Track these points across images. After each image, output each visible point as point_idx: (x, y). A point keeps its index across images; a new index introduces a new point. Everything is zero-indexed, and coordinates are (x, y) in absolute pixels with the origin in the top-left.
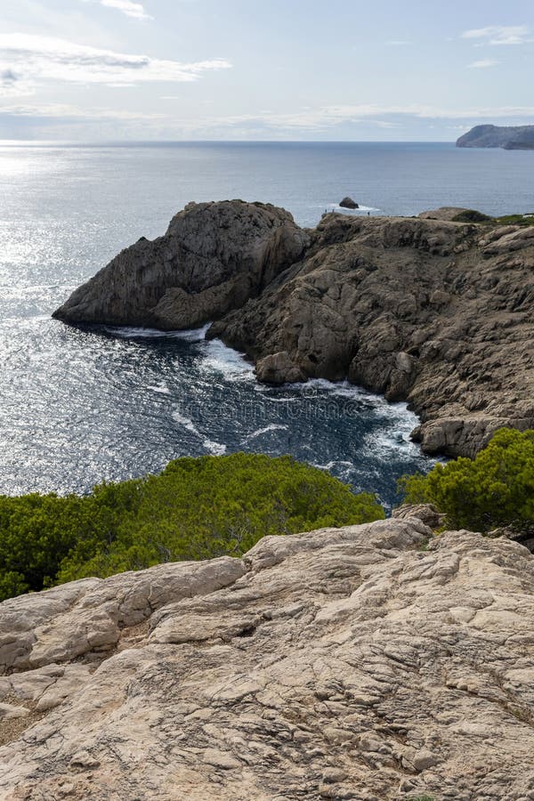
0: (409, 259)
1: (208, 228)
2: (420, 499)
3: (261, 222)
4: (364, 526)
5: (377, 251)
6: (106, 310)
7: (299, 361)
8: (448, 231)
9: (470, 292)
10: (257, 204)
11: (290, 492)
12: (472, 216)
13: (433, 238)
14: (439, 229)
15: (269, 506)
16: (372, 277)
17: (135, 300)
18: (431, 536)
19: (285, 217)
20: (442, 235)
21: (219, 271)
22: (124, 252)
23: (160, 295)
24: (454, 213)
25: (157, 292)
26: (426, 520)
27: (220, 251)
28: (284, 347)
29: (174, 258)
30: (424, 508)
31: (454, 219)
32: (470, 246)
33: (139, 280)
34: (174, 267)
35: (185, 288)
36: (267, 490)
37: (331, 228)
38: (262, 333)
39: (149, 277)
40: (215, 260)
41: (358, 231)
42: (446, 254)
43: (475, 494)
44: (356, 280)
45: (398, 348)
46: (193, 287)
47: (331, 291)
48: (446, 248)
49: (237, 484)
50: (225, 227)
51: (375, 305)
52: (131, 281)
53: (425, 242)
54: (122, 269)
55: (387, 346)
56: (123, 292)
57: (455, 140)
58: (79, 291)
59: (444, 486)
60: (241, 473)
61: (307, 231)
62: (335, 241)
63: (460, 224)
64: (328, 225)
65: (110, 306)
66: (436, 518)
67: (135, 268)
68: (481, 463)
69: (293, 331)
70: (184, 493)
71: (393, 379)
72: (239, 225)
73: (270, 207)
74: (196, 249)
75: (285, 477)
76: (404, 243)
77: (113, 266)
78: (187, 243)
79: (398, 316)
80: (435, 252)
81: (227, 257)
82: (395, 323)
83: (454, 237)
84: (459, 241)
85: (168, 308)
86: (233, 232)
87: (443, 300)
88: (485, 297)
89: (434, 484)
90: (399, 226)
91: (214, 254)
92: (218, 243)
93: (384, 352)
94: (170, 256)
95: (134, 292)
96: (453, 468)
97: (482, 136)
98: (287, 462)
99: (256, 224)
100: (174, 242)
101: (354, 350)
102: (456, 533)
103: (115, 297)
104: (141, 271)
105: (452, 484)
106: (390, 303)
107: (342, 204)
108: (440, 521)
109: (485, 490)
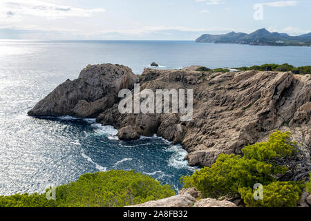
0: (180, 86)
1: (96, 75)
2: (189, 185)
3: (118, 72)
4: (167, 199)
5: (167, 83)
6: (52, 110)
7: (136, 129)
8: (194, 75)
9: (205, 99)
10: (117, 65)
11: (134, 186)
12: (203, 69)
13: (189, 78)
14: (191, 74)
15: (125, 193)
17: (64, 106)
18: (195, 202)
19: (129, 70)
20: (192, 76)
21: (101, 93)
22: (60, 85)
23: (76, 103)
24: (196, 68)
25: (74, 102)
26: (193, 195)
27: (102, 84)
28: (129, 124)
29: (82, 88)
30: (191, 189)
31: (197, 70)
32: (203, 81)
33: (67, 97)
34: (82, 91)
35: (86, 100)
36: (124, 186)
37: (148, 74)
38: (120, 118)
39: (71, 96)
40: (99, 88)
41: (158, 75)
42: (194, 84)
43: (212, 182)
45: (177, 122)
46: (90, 100)
48: (194, 81)
49: (111, 184)
50: (104, 75)
52: (63, 98)
53: (186, 79)
54: (59, 92)
55: (173, 122)
56: (59, 102)
57: (195, 40)
58: (40, 102)
59: (199, 179)
60: (112, 179)
61: (138, 76)
62: (149, 80)
63: (199, 72)
64: (146, 73)
65: (54, 108)
66: (197, 193)
67: (65, 92)
68: (214, 169)
69: (134, 117)
70: (87, 189)
71: (175, 135)
72: (109, 74)
73: (122, 66)
74: (91, 84)
75: (132, 179)
76: (177, 80)
77: (55, 91)
78: (87, 81)
80: (190, 83)
81: (104, 87)
83: (197, 77)
84: (199, 79)
86: (107, 77)
88: (210, 101)
89: (195, 179)
90: (175, 73)
91: (99, 85)
92: (100, 81)
93: (171, 124)
94: (80, 87)
95: (64, 102)
96: (202, 171)
97: (205, 39)
98: (132, 173)
99: (116, 73)
100: (82, 81)
101: (159, 124)
102: (205, 199)
103: (56, 105)
104: (68, 93)
105: (202, 178)
107: (152, 65)
108: (199, 195)
109: (216, 180)
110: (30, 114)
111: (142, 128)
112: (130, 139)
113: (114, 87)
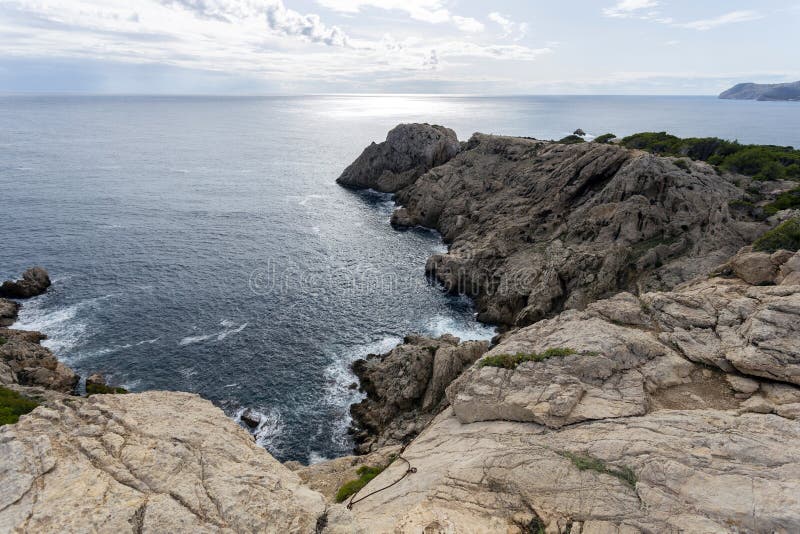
0: (493, 161)
3: (432, 136)
5: (479, 156)
6: (356, 180)
7: (416, 215)
9: (514, 184)
13: (510, 149)
16: (467, 171)
17: (369, 176)
19: (449, 134)
20: (518, 148)
21: (409, 163)
22: (366, 149)
23: (380, 174)
25: (379, 170)
27: (410, 151)
32: (531, 156)
33: (370, 165)
34: (387, 159)
35: (392, 171)
39: (375, 163)
40: (406, 157)
42: (516, 160)
44: (460, 172)
45: (461, 213)
46: (396, 171)
47: (444, 178)
48: (516, 156)
50: (412, 138)
51: (463, 187)
52: (368, 165)
53: (506, 151)
56: (364, 170)
58: (347, 169)
65: (358, 177)
67: (370, 159)
69: (417, 198)
72: (419, 137)
73: (442, 128)
74: (398, 150)
76: (496, 152)
79: (471, 195)
80: (510, 159)
81: (413, 155)
82: (468, 198)
84: (526, 152)
85: (382, 181)
86: (416, 141)
87: (499, 187)
91: (407, 153)
92: (409, 147)
93: (453, 214)
95: (368, 171)
99: (429, 137)
100: (389, 145)
103: (360, 173)
104: (372, 160)
106: (470, 187)
110: (339, 181)
111: (422, 214)
112: (401, 225)
113: (424, 157)
